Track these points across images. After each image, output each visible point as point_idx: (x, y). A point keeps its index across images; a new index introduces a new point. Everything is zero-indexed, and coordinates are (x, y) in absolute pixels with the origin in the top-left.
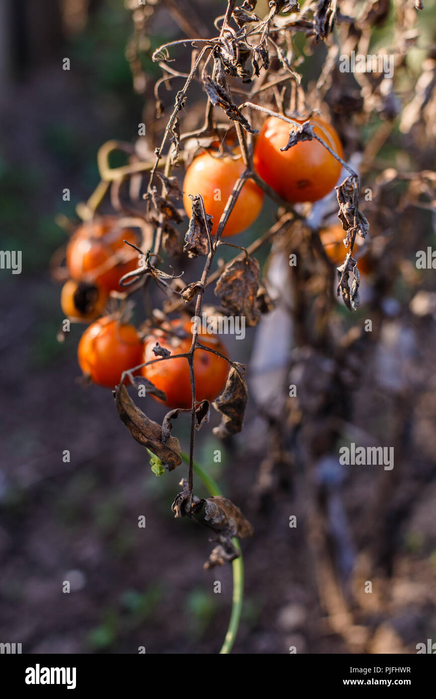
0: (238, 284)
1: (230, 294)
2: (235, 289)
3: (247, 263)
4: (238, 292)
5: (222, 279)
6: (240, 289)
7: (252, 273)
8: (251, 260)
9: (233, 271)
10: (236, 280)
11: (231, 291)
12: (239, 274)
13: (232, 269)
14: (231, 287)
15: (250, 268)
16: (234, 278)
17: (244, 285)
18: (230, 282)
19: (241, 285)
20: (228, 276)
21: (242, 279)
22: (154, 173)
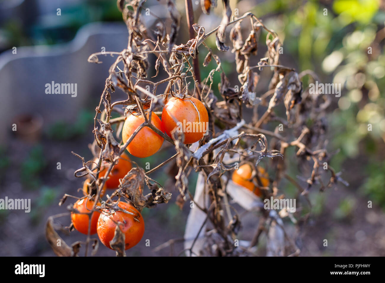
0: (133, 182)
1: (130, 186)
2: (132, 184)
3: (138, 171)
4: (133, 186)
5: (125, 178)
6: (134, 185)
7: (141, 176)
8: (140, 169)
9: (131, 174)
10: (133, 179)
11: (130, 185)
12: (134, 176)
13: (131, 173)
14: (130, 183)
15: (139, 174)
16: (132, 178)
17: (136, 183)
18: (129, 180)
19: (135, 182)
20: (128, 177)
21: (136, 179)
22: (96, 119)
